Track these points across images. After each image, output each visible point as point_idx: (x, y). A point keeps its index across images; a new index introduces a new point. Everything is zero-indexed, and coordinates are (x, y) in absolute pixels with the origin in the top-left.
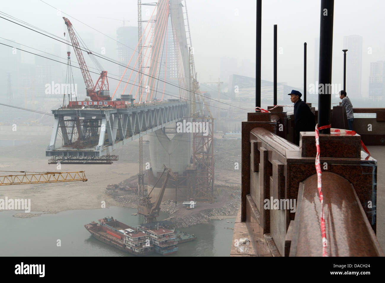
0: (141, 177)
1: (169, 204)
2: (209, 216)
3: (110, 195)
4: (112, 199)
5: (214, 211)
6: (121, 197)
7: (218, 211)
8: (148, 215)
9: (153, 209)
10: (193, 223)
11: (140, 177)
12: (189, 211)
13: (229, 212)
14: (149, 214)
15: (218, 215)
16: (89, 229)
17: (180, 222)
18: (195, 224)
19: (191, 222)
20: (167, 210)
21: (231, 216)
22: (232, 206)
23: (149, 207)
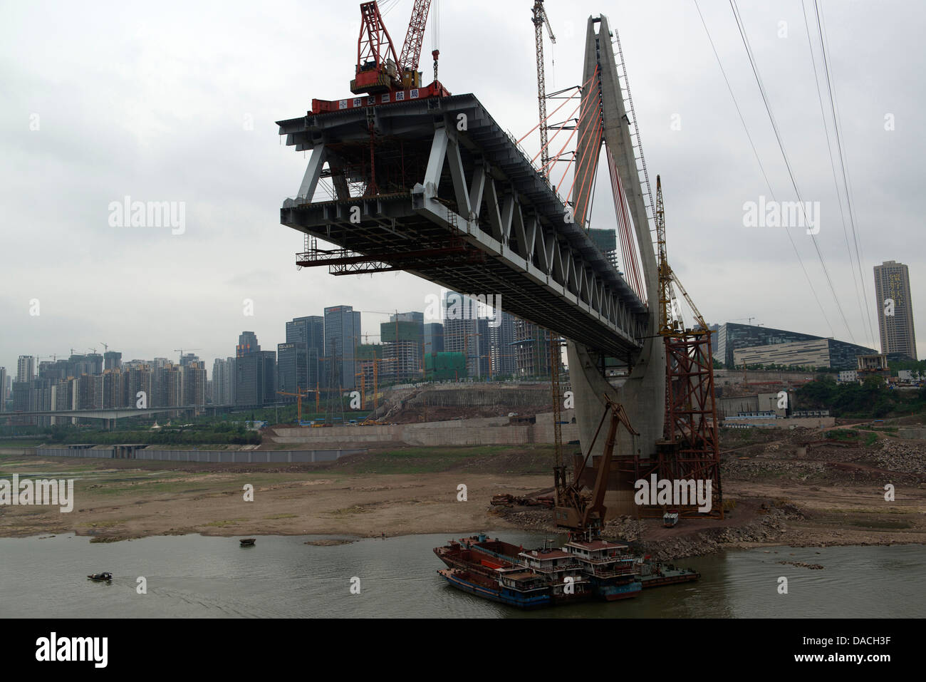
0: (560, 472)
1: (623, 522)
2: (718, 543)
3: (497, 512)
4: (502, 520)
5: (728, 531)
6: (521, 513)
7: (738, 532)
8: (580, 525)
9: (589, 510)
10: (683, 554)
11: (558, 472)
12: (670, 530)
13: (765, 535)
14: (580, 522)
15: (739, 540)
16: (443, 556)
17: (653, 549)
18: (688, 555)
19: (677, 549)
20: (620, 534)
21: (770, 542)
22: (769, 526)
23: (580, 508)
